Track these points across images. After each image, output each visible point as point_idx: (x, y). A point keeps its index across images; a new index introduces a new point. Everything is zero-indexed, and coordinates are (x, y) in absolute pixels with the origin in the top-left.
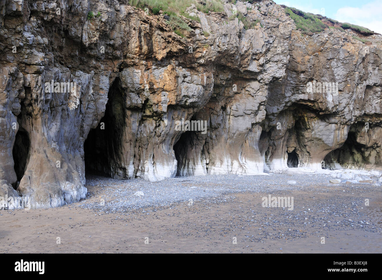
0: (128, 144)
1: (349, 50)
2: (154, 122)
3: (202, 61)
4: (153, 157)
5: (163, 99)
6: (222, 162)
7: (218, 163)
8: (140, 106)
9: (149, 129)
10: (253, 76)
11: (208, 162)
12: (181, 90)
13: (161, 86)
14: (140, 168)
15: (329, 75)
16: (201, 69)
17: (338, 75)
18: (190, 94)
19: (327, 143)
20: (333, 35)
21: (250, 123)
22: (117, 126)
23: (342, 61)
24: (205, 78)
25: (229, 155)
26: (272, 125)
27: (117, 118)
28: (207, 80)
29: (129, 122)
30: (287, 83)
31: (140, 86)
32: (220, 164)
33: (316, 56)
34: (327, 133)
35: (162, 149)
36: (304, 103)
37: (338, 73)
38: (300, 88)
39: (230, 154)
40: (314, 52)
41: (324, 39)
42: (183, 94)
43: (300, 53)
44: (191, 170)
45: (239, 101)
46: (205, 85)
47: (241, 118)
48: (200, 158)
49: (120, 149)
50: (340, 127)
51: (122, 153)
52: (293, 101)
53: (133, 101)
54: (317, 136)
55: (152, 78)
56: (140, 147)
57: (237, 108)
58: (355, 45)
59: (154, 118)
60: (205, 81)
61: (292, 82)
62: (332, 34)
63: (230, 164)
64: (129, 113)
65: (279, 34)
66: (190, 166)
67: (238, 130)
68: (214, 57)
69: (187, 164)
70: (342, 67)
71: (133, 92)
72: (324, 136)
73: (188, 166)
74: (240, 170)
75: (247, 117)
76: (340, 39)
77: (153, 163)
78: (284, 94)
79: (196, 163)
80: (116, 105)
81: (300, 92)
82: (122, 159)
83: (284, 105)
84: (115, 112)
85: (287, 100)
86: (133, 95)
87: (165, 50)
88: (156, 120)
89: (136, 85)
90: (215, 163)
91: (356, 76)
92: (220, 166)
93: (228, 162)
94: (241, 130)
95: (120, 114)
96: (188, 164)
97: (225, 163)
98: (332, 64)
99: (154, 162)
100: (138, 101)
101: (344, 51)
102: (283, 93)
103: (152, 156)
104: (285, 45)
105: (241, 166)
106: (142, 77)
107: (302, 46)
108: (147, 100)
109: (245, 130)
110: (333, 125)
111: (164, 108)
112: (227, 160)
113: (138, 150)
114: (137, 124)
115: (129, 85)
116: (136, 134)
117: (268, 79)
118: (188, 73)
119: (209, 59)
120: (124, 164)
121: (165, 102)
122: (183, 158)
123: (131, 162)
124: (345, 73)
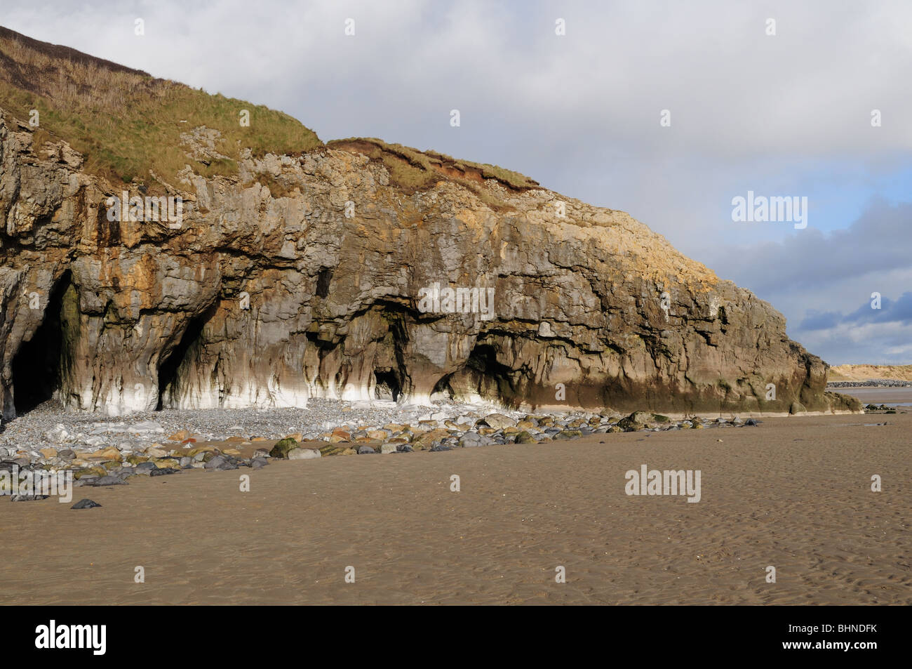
0: (83, 362)
1: (465, 221)
2: (122, 332)
3: (198, 247)
4: (122, 382)
5: (133, 300)
6: (241, 389)
7: (235, 390)
8: (100, 310)
9: (115, 341)
10: (291, 264)
11: (222, 389)
12: (161, 288)
13: (129, 283)
14: (100, 395)
15: (434, 259)
16: (197, 257)
17: (448, 259)
18: (176, 294)
19: (436, 363)
20: (445, 196)
21: (287, 332)
22: (71, 335)
23: (454, 238)
24: (203, 270)
25: (253, 379)
26: (341, 333)
27: (71, 323)
28: (206, 273)
29: (85, 330)
30: (364, 270)
31: (99, 283)
32: (238, 391)
33: (414, 230)
34: (436, 346)
35: (135, 370)
36: (394, 300)
37: (449, 255)
38: (386, 277)
39: (256, 377)
40: (411, 223)
41: (431, 201)
42: (164, 294)
43: (387, 223)
44: (195, 399)
45: (271, 300)
46: (202, 279)
47: (273, 325)
48: (209, 382)
49: (73, 367)
50: (456, 339)
51: (75, 374)
52: (376, 296)
53: (89, 303)
54: (421, 352)
55: (118, 273)
56: (101, 365)
57: (268, 309)
58: (477, 213)
59: (122, 325)
60: (202, 275)
61: (372, 268)
62: (445, 194)
63: (254, 392)
64: (85, 318)
65: (329, 205)
66: (194, 394)
67: (268, 342)
68: (217, 242)
69: (189, 391)
70: (454, 246)
71: (90, 290)
72: (430, 352)
73: (191, 394)
74: (268, 402)
75: (283, 324)
76: (453, 203)
77: (120, 388)
78: (358, 287)
79: (202, 390)
80: (69, 306)
81: (387, 284)
82: (75, 382)
83: (360, 302)
84: (68, 316)
85: (363, 296)
86: (89, 294)
87: (138, 233)
88: (125, 329)
89: (93, 282)
90: (231, 390)
91: (479, 261)
92: (238, 395)
93: (251, 390)
94: (273, 343)
95: (74, 319)
96: (191, 390)
97: (247, 390)
98: (439, 242)
99: (122, 388)
100: (97, 302)
101: (458, 222)
102: (357, 285)
103: (120, 379)
104: (338, 220)
105: (270, 396)
106: (103, 271)
107: (391, 212)
108: (110, 302)
109: (279, 342)
110: (445, 335)
111: (134, 313)
112: (250, 387)
113: (99, 369)
114: (97, 334)
115: (84, 281)
116: (95, 347)
117: (313, 269)
118: (175, 264)
119: (208, 245)
120: (78, 389)
121: (136, 305)
122: (184, 381)
123: (89, 386)
124: (459, 255)
